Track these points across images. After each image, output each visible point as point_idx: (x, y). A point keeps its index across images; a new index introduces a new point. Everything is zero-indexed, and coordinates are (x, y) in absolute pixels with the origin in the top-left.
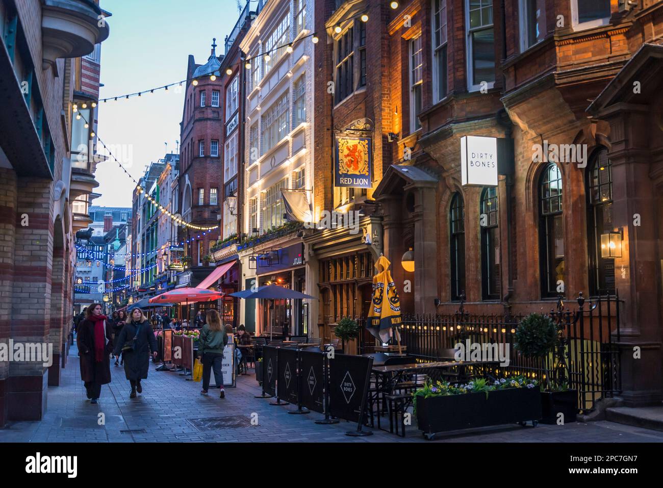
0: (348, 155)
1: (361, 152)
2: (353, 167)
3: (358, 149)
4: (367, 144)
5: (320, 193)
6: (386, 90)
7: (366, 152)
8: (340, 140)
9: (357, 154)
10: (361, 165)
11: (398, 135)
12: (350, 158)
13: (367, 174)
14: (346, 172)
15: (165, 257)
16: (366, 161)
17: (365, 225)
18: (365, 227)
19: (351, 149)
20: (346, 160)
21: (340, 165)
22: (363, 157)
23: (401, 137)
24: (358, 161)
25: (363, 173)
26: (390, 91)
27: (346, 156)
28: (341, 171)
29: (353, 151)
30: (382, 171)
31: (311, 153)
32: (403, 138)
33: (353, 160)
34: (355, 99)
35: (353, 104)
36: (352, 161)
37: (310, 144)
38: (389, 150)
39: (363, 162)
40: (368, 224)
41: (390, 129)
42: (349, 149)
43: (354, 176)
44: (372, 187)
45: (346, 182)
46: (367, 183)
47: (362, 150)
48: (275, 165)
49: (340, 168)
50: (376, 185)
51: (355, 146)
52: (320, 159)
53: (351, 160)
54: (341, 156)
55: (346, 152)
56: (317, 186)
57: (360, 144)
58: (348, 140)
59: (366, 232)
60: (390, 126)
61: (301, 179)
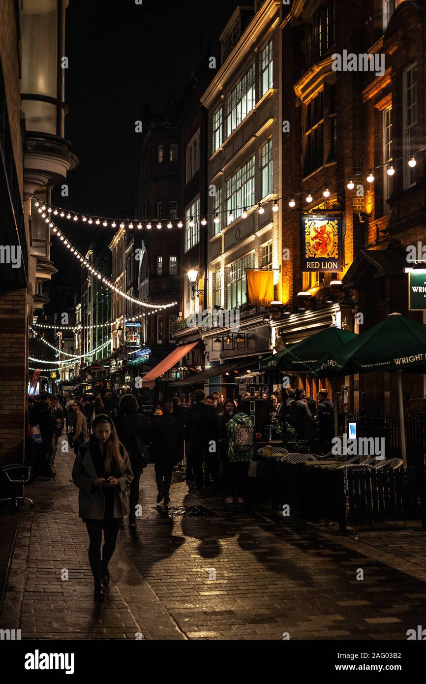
0: (315, 238)
1: (330, 233)
2: (320, 249)
3: (326, 231)
4: (336, 224)
5: (288, 273)
6: (358, 165)
7: (336, 233)
8: (306, 221)
9: (325, 235)
10: (330, 248)
11: (370, 215)
12: (317, 240)
13: (337, 257)
14: (313, 256)
15: (120, 332)
16: (335, 243)
17: (334, 312)
18: (333, 314)
19: (319, 230)
20: (313, 243)
21: (307, 248)
22: (332, 239)
23: (373, 218)
24: (326, 244)
25: (333, 256)
26: (363, 166)
27: (313, 239)
28: (308, 255)
29: (320, 233)
30: (353, 254)
31: (278, 227)
32: (375, 220)
33: (321, 242)
34: (324, 172)
35: (323, 177)
36: (320, 244)
37: (278, 217)
38: (361, 231)
39: (332, 244)
40: (337, 311)
41: (363, 207)
42: (316, 231)
43: (321, 260)
44: (342, 271)
45: (313, 267)
46: (336, 267)
47: (331, 231)
48: (240, 238)
49: (307, 252)
50: (346, 270)
51: (323, 229)
52: (288, 236)
53: (318, 242)
54: (307, 238)
55: (313, 234)
56: (285, 265)
57: (329, 224)
58: (315, 221)
59: (336, 320)
60: (361, 204)
61: (269, 255)
